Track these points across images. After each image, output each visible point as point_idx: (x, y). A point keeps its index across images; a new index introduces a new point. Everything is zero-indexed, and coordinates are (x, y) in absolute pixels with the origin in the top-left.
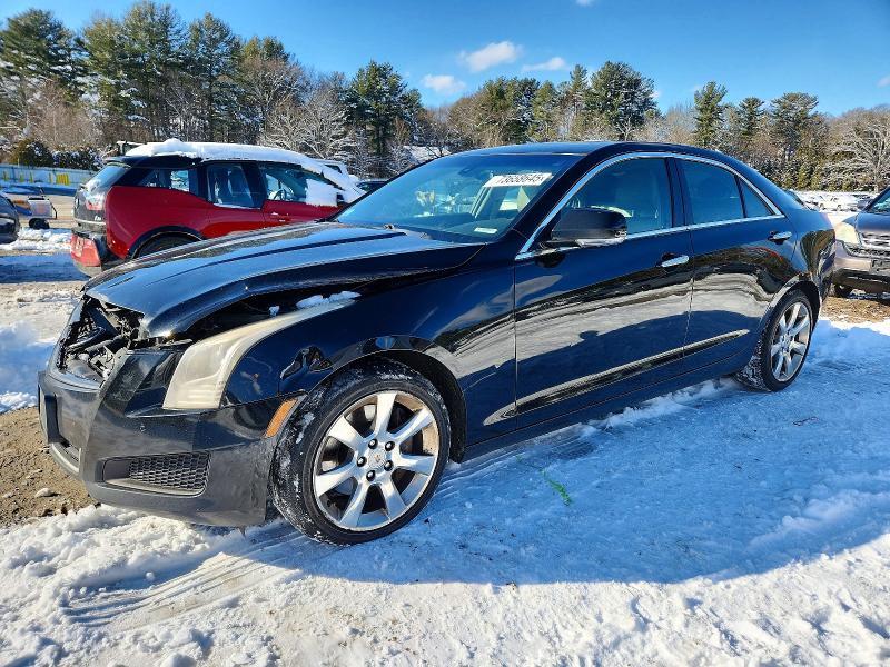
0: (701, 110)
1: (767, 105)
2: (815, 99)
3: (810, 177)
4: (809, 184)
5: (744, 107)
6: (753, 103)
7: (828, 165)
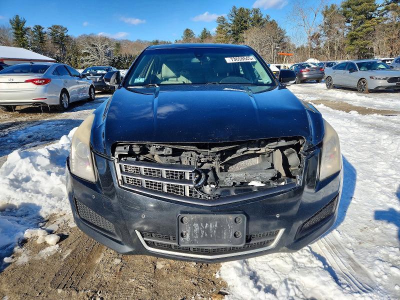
0: (16, 29)
1: (46, 29)
2: (66, 29)
3: (76, 63)
4: (77, 66)
5: (35, 29)
6: (39, 28)
7: (82, 58)
